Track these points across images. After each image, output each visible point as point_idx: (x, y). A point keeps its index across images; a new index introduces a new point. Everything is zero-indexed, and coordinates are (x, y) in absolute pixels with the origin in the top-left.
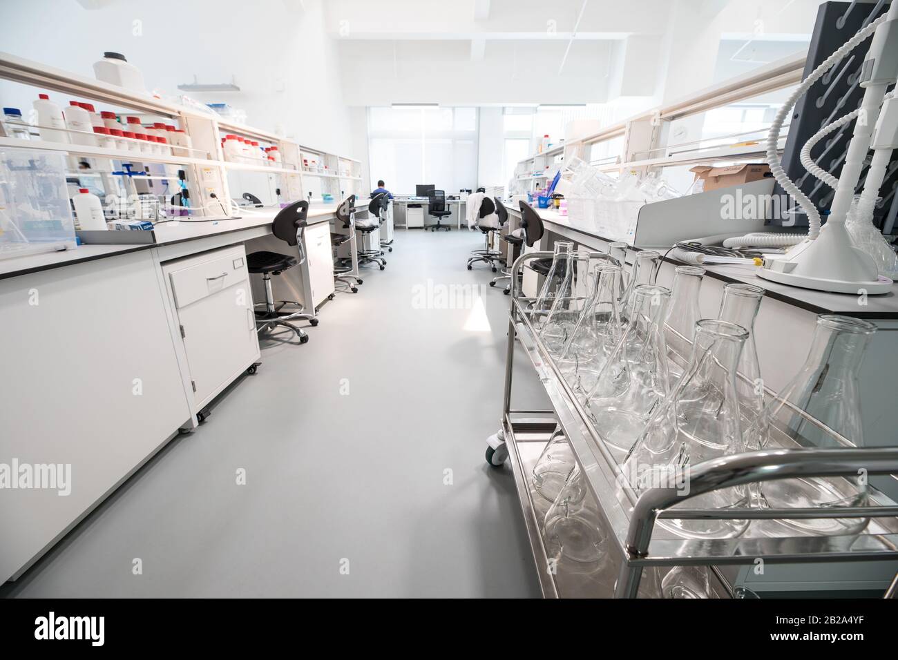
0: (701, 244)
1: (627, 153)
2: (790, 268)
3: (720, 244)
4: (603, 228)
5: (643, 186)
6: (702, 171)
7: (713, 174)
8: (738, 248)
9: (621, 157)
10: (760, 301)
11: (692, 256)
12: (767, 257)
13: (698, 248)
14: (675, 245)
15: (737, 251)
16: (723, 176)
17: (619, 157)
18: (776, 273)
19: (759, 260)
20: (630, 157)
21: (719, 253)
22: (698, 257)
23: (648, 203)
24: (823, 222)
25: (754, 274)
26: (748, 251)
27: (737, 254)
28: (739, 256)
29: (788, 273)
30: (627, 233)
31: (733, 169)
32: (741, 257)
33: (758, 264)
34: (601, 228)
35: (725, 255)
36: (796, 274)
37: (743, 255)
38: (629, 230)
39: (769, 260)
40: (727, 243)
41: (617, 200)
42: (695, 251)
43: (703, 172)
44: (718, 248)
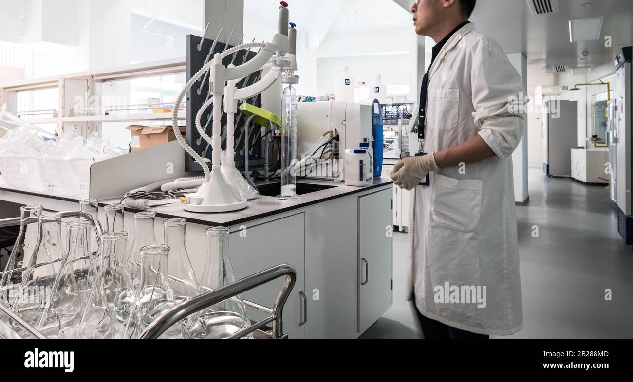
0: (145, 192)
1: (63, 107)
2: (200, 201)
3: (159, 189)
4: (52, 186)
5: (88, 145)
6: (136, 129)
7: (145, 132)
8: (171, 191)
9: (57, 110)
10: (185, 227)
11: (140, 202)
12: (187, 196)
13: (143, 195)
14: (126, 196)
15: (171, 194)
16: (152, 134)
17: (55, 111)
18: (193, 206)
19: (183, 198)
20: (67, 112)
21: (159, 197)
22: (144, 203)
23: (97, 161)
24: (210, 170)
25: (182, 208)
26: (177, 193)
27: (171, 196)
28: (173, 197)
29: (200, 204)
30: (80, 189)
31: (158, 130)
32: (174, 198)
33: (183, 201)
34: (49, 186)
35: (163, 198)
36: (203, 205)
37: (174, 196)
38: (81, 185)
39: (188, 198)
40: (163, 188)
41: (65, 159)
42: (142, 198)
43: (138, 130)
44: (158, 193)
